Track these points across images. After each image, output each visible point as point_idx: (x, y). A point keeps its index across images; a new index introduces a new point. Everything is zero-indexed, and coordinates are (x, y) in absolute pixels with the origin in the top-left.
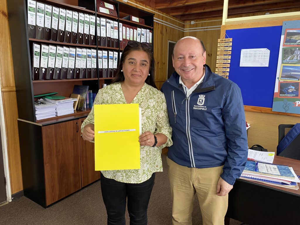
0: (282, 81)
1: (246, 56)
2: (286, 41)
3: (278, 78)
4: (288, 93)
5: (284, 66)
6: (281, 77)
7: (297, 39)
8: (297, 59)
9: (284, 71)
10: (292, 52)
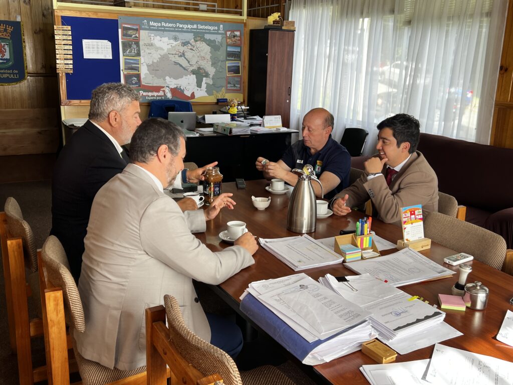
0: (125, 73)
1: (89, 48)
2: (124, 35)
3: (122, 70)
4: (133, 84)
5: (125, 59)
6: (125, 69)
7: (132, 34)
8: (135, 52)
9: (126, 63)
10: (130, 46)
